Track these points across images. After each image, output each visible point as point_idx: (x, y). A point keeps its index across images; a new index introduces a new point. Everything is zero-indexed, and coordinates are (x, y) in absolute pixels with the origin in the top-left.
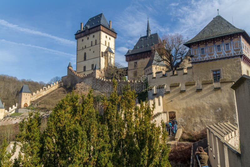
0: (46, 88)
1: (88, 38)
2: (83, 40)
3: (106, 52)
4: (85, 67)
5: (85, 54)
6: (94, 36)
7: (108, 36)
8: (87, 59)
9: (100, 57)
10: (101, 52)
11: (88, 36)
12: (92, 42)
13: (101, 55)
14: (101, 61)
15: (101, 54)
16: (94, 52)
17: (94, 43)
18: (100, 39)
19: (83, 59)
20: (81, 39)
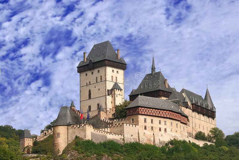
0: (46, 132)
1: (92, 73)
2: (86, 75)
3: (113, 89)
4: (90, 107)
5: (90, 91)
6: (99, 71)
7: (115, 70)
8: (92, 97)
9: (106, 95)
10: (107, 90)
11: (92, 71)
12: (97, 77)
13: (107, 94)
14: (107, 100)
15: (107, 92)
16: (99, 89)
17: (99, 80)
18: (105, 75)
19: (88, 97)
20: (84, 74)
